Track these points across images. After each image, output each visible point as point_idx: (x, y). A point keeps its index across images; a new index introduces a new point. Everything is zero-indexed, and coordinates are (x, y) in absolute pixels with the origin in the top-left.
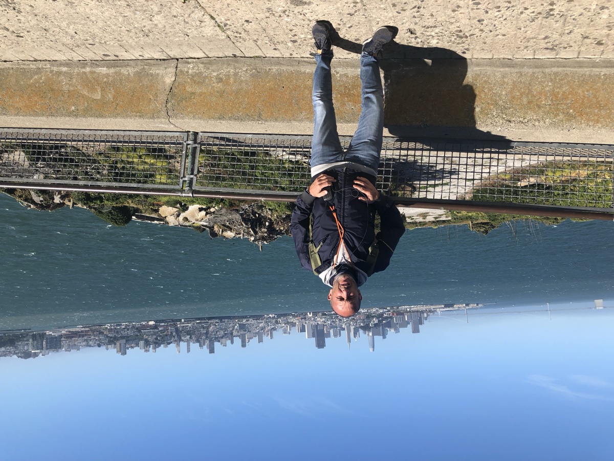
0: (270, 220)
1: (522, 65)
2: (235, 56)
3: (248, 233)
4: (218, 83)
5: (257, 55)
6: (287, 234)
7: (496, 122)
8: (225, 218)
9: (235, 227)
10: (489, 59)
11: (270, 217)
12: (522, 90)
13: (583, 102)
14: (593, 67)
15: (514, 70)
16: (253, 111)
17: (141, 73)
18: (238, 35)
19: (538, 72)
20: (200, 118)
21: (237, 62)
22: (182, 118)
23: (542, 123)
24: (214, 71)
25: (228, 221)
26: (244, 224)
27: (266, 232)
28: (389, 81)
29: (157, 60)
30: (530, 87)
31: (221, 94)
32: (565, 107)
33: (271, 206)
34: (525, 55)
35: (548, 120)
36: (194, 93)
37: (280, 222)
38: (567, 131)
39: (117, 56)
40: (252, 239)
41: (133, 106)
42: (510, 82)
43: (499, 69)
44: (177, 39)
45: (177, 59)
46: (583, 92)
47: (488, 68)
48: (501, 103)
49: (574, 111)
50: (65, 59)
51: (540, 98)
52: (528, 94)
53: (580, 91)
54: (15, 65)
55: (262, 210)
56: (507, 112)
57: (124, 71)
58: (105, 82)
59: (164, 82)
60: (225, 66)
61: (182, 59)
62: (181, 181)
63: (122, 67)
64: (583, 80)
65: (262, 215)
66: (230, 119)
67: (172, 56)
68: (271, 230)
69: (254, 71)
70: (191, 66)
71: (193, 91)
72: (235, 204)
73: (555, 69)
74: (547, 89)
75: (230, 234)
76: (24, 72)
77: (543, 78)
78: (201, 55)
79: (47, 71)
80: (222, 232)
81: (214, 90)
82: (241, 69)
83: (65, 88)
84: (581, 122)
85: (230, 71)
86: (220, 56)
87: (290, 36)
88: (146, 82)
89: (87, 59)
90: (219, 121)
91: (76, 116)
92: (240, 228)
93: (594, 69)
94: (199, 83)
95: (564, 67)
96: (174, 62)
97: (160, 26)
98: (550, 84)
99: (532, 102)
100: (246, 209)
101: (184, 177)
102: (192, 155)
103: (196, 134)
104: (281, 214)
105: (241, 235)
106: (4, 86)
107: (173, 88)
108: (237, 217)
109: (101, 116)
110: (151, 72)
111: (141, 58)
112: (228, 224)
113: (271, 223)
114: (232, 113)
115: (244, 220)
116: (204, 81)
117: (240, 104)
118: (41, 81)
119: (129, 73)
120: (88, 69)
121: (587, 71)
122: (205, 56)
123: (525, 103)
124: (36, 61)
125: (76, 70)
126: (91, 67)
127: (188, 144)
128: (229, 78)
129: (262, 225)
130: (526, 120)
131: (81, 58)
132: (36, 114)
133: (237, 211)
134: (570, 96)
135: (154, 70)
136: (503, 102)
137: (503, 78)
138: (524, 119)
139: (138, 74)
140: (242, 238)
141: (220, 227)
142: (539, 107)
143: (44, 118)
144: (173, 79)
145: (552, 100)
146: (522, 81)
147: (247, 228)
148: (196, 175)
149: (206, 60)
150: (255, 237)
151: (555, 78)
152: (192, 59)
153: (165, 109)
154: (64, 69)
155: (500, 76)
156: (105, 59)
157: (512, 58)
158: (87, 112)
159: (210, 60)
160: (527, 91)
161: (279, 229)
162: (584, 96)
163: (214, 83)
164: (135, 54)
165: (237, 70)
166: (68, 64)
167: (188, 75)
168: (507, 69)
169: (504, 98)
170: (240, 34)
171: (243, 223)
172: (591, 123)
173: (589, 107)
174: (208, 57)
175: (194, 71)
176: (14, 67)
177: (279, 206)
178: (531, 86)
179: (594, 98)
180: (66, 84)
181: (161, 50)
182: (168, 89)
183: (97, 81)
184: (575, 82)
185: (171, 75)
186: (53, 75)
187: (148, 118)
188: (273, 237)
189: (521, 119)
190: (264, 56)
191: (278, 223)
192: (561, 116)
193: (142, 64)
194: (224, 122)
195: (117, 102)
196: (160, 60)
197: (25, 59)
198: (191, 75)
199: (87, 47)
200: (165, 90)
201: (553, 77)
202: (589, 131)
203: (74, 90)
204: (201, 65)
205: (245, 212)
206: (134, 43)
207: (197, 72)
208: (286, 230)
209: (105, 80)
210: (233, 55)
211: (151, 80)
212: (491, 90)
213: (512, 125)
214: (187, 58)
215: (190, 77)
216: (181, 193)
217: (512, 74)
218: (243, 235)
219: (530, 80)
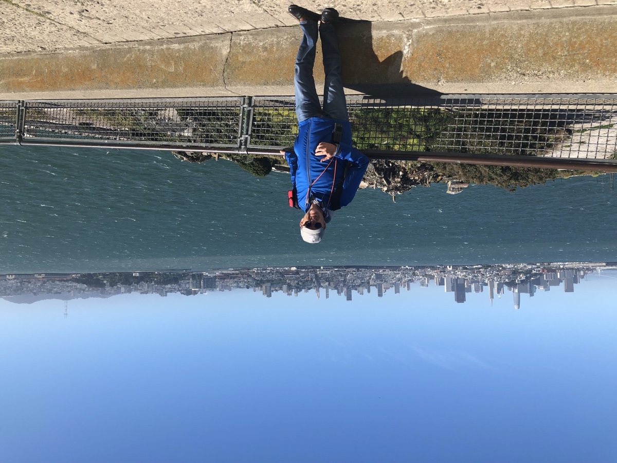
0: (404, 169)
1: (540, 16)
2: (277, 26)
3: (381, 183)
4: (264, 52)
5: (295, 24)
6: (422, 184)
7: (511, 76)
9: (368, 178)
10: (507, 11)
11: (404, 166)
12: (539, 42)
13: (600, 51)
14: (613, 14)
15: (531, 22)
17: (204, 47)
18: (273, 9)
19: (556, 22)
20: (249, 85)
21: (279, 32)
22: (235, 85)
23: (556, 74)
24: (260, 41)
26: (377, 174)
27: (400, 182)
28: (411, 40)
29: (216, 34)
30: (547, 38)
31: (266, 61)
32: (582, 57)
34: (541, 6)
35: (562, 71)
36: (244, 63)
38: (582, 82)
39: (185, 33)
40: (385, 189)
41: (198, 76)
42: (527, 34)
43: (516, 22)
44: (225, 16)
45: (232, 32)
46: (601, 40)
47: (506, 21)
48: (516, 56)
49: (591, 60)
50: (148, 38)
51: (556, 49)
52: (544, 45)
53: (598, 40)
54: (113, 46)
56: (522, 65)
57: (191, 46)
58: (177, 57)
59: (222, 54)
60: (270, 36)
61: (235, 32)
62: (239, 140)
63: (189, 42)
64: (602, 28)
65: (396, 164)
66: (273, 84)
67: (228, 31)
68: (406, 180)
69: (293, 39)
70: (242, 38)
71: (244, 60)
73: (573, 18)
74: (564, 39)
76: (119, 52)
77: (561, 28)
78: (250, 27)
79: (136, 50)
81: (260, 59)
82: (283, 38)
83: (149, 64)
84: (597, 72)
85: (273, 40)
86: (266, 27)
87: (315, 6)
88: (207, 55)
89: (164, 37)
90: (263, 86)
91: (157, 87)
92: (373, 178)
93: (614, 16)
94: (249, 53)
95: (583, 15)
96: (229, 35)
97: (208, 7)
98: (567, 34)
99: (548, 53)
101: (241, 137)
102: (247, 117)
103: (250, 98)
104: (415, 163)
105: (374, 185)
106: (106, 65)
107: (229, 59)
109: (174, 86)
110: (212, 45)
111: (203, 33)
113: (405, 173)
114: (274, 79)
115: (377, 169)
116: (253, 50)
117: (281, 70)
118: (132, 59)
119: (195, 47)
120: (165, 46)
121: (606, 18)
122: (253, 28)
123: (541, 55)
124: (127, 41)
125: (156, 48)
126: (167, 44)
127: (244, 108)
128: (273, 47)
129: (395, 174)
130: (541, 73)
131: (159, 37)
132: (129, 87)
134: (587, 46)
135: (214, 44)
136: (519, 55)
137: (520, 30)
138: (539, 71)
139: (201, 48)
140: (374, 188)
142: (554, 58)
143: (135, 90)
144: (228, 51)
145: (568, 50)
146: (539, 32)
147: (380, 178)
148: (249, 135)
149: (254, 31)
150: (388, 187)
151: (573, 28)
152: (243, 32)
153: (222, 77)
154: (148, 47)
155: (517, 28)
156: (177, 36)
157: (530, 9)
158: (164, 84)
159: (258, 32)
160: (543, 43)
161: (414, 178)
162: (602, 45)
163: (261, 52)
164: (198, 31)
165: (279, 39)
166: (151, 42)
167: (240, 46)
168: (524, 21)
169: (519, 51)
170: (274, 8)
172: (607, 73)
173: (607, 56)
174: (256, 29)
175: (245, 42)
176: (112, 48)
178: (547, 36)
179: (612, 46)
180: (150, 60)
181: (216, 26)
182: (225, 60)
183: (171, 56)
184: (593, 30)
185: (226, 47)
186: (140, 53)
187: (209, 87)
188: (406, 187)
189: (536, 72)
191: (413, 172)
192: (577, 67)
193: (205, 39)
194: (268, 87)
195: (187, 73)
196: (219, 34)
197: (120, 40)
198: (243, 46)
199: (160, 28)
200: (222, 61)
201: (570, 27)
202: (605, 81)
203: (155, 65)
204: (250, 37)
205: (379, 161)
206: (193, 22)
207: (247, 43)
208: (421, 180)
209: (177, 54)
210: (275, 25)
211: (212, 53)
212: (506, 43)
213: (526, 78)
214: (239, 31)
215: (242, 48)
216: (239, 151)
217: (529, 26)
218: (376, 185)
219: (547, 31)
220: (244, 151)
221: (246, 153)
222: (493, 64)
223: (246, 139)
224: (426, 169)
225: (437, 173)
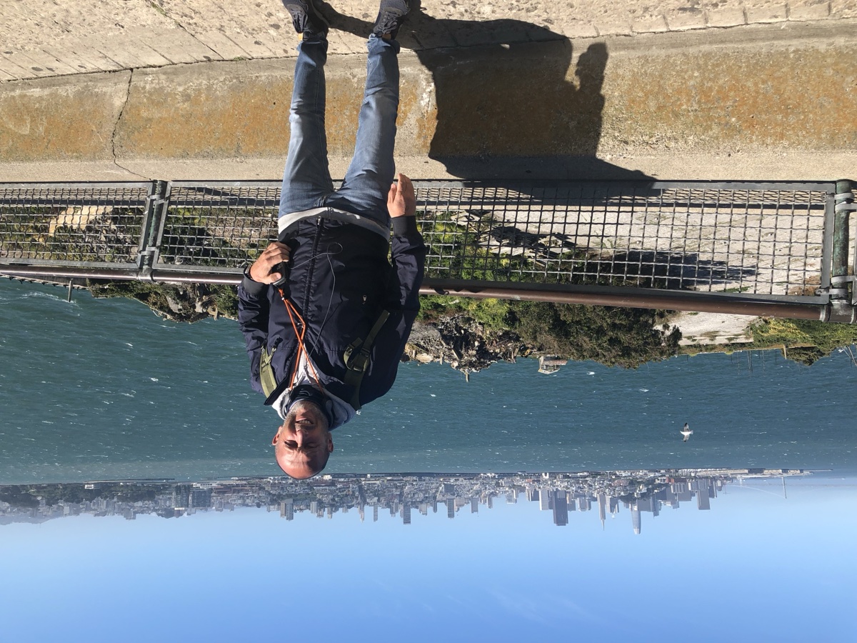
0: (481, 338)
1: (649, 45)
2: (209, 60)
3: (450, 357)
4: (184, 102)
5: (239, 56)
6: (504, 359)
7: (603, 146)
8: (418, 335)
9: (433, 348)
10: (594, 37)
11: (480, 334)
12: (648, 87)
13: (755, 102)
14: (774, 39)
15: (634, 54)
16: (229, 142)
17: (83, 93)
18: (191, 21)
19: (676, 55)
20: (156, 157)
21: (212, 70)
22: (133, 158)
23: (681, 143)
24: (180, 85)
25: (422, 340)
26: (444, 344)
27: (475, 356)
28: (433, 85)
29: (105, 72)
30: (662, 82)
31: (188, 118)
32: (722, 113)
33: (482, 319)
34: (650, 27)
35: (691, 138)
36: (149, 120)
37: (494, 342)
38: (726, 155)
39: (52, 70)
40: (456, 364)
41: (69, 142)
42: (628, 75)
44: (111, 34)
45: (132, 70)
46: (756, 84)
48: (611, 111)
49: (739, 119)
51: (679, 99)
52: (658, 93)
53: (749, 84)
55: (470, 324)
56: (622, 126)
57: (62, 91)
58: (37, 109)
59: (112, 105)
60: (196, 76)
61: (138, 68)
62: (139, 255)
63: (59, 85)
64: (757, 63)
65: (470, 331)
66: (196, 156)
67: (124, 66)
68: (483, 352)
69: (234, 81)
70: (149, 78)
71: (150, 116)
72: (431, 315)
73: (706, 48)
74: (692, 82)
75: (426, 358)
77: (684, 65)
78: (162, 61)
80: (416, 354)
81: (178, 114)
82: (217, 79)
84: (751, 139)
85: (202, 83)
86: (189, 61)
88: (88, 106)
89: (17, 77)
90: (181, 161)
92: (439, 349)
93: (776, 42)
94: (159, 104)
95: (722, 42)
96: (127, 73)
97: (74, 12)
98: (696, 74)
99: (664, 106)
100: (448, 323)
101: (144, 250)
102: (156, 216)
104: (496, 330)
105: (441, 359)
107: (124, 113)
108: (434, 333)
109: (27, 159)
110: (96, 90)
111: (83, 70)
112: (422, 343)
113: (482, 344)
114: (199, 147)
115: (444, 337)
116: (165, 100)
117: (212, 133)
119: (68, 94)
120: (18, 92)
121: (762, 46)
122: (168, 62)
123: (653, 109)
125: (4, 95)
126: (22, 88)
127: (152, 201)
128: (200, 94)
129: (469, 345)
130: (654, 139)
131: (9, 77)
133: (435, 325)
134: (732, 94)
135: (101, 88)
136: (616, 110)
137: (616, 69)
138: (651, 137)
139: (80, 96)
140: (441, 363)
141: (413, 347)
142: (676, 115)
144: (124, 100)
145: (699, 102)
146: (648, 71)
147: (449, 349)
149: (170, 68)
150: (460, 362)
151: (706, 64)
152: (151, 68)
153: (111, 145)
156: (40, 75)
157: (631, 33)
158: (10, 155)
159: (176, 69)
160: (656, 89)
161: (494, 351)
162: (757, 92)
163: (179, 103)
164: (73, 65)
165: (211, 82)
167: (145, 92)
168: (622, 53)
169: (617, 102)
171: (443, 342)
172: (769, 141)
173: (767, 112)
174: (173, 64)
175: (154, 85)
177: (494, 319)
178: (662, 79)
179: (775, 94)
181: (101, 55)
182: (116, 114)
183: (27, 108)
184: (740, 67)
185: (121, 93)
187: (87, 160)
188: (484, 363)
189: (646, 138)
190: (250, 57)
191: (492, 342)
192: (716, 130)
193: (86, 79)
194: (188, 161)
195: (49, 137)
196: (110, 72)
198: (149, 92)
200: (113, 116)
201: (701, 62)
202: (766, 155)
204: (163, 77)
205: (446, 327)
206: (59, 46)
207: (157, 87)
208: (504, 353)
209: (37, 105)
210: (205, 57)
211: (96, 103)
213: (630, 148)
214: (144, 67)
215: (147, 95)
216: (137, 275)
217: (632, 61)
218: (443, 358)
219: (662, 69)
220: (146, 275)
221: (149, 278)
222: (572, 124)
223: (152, 255)
224: (510, 339)
225: (524, 345)
